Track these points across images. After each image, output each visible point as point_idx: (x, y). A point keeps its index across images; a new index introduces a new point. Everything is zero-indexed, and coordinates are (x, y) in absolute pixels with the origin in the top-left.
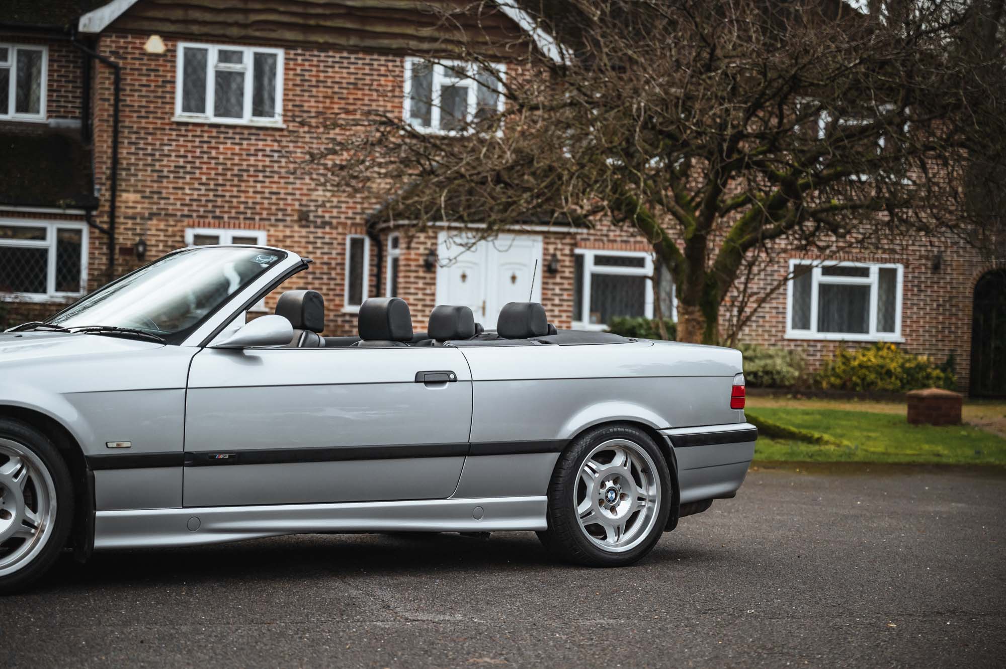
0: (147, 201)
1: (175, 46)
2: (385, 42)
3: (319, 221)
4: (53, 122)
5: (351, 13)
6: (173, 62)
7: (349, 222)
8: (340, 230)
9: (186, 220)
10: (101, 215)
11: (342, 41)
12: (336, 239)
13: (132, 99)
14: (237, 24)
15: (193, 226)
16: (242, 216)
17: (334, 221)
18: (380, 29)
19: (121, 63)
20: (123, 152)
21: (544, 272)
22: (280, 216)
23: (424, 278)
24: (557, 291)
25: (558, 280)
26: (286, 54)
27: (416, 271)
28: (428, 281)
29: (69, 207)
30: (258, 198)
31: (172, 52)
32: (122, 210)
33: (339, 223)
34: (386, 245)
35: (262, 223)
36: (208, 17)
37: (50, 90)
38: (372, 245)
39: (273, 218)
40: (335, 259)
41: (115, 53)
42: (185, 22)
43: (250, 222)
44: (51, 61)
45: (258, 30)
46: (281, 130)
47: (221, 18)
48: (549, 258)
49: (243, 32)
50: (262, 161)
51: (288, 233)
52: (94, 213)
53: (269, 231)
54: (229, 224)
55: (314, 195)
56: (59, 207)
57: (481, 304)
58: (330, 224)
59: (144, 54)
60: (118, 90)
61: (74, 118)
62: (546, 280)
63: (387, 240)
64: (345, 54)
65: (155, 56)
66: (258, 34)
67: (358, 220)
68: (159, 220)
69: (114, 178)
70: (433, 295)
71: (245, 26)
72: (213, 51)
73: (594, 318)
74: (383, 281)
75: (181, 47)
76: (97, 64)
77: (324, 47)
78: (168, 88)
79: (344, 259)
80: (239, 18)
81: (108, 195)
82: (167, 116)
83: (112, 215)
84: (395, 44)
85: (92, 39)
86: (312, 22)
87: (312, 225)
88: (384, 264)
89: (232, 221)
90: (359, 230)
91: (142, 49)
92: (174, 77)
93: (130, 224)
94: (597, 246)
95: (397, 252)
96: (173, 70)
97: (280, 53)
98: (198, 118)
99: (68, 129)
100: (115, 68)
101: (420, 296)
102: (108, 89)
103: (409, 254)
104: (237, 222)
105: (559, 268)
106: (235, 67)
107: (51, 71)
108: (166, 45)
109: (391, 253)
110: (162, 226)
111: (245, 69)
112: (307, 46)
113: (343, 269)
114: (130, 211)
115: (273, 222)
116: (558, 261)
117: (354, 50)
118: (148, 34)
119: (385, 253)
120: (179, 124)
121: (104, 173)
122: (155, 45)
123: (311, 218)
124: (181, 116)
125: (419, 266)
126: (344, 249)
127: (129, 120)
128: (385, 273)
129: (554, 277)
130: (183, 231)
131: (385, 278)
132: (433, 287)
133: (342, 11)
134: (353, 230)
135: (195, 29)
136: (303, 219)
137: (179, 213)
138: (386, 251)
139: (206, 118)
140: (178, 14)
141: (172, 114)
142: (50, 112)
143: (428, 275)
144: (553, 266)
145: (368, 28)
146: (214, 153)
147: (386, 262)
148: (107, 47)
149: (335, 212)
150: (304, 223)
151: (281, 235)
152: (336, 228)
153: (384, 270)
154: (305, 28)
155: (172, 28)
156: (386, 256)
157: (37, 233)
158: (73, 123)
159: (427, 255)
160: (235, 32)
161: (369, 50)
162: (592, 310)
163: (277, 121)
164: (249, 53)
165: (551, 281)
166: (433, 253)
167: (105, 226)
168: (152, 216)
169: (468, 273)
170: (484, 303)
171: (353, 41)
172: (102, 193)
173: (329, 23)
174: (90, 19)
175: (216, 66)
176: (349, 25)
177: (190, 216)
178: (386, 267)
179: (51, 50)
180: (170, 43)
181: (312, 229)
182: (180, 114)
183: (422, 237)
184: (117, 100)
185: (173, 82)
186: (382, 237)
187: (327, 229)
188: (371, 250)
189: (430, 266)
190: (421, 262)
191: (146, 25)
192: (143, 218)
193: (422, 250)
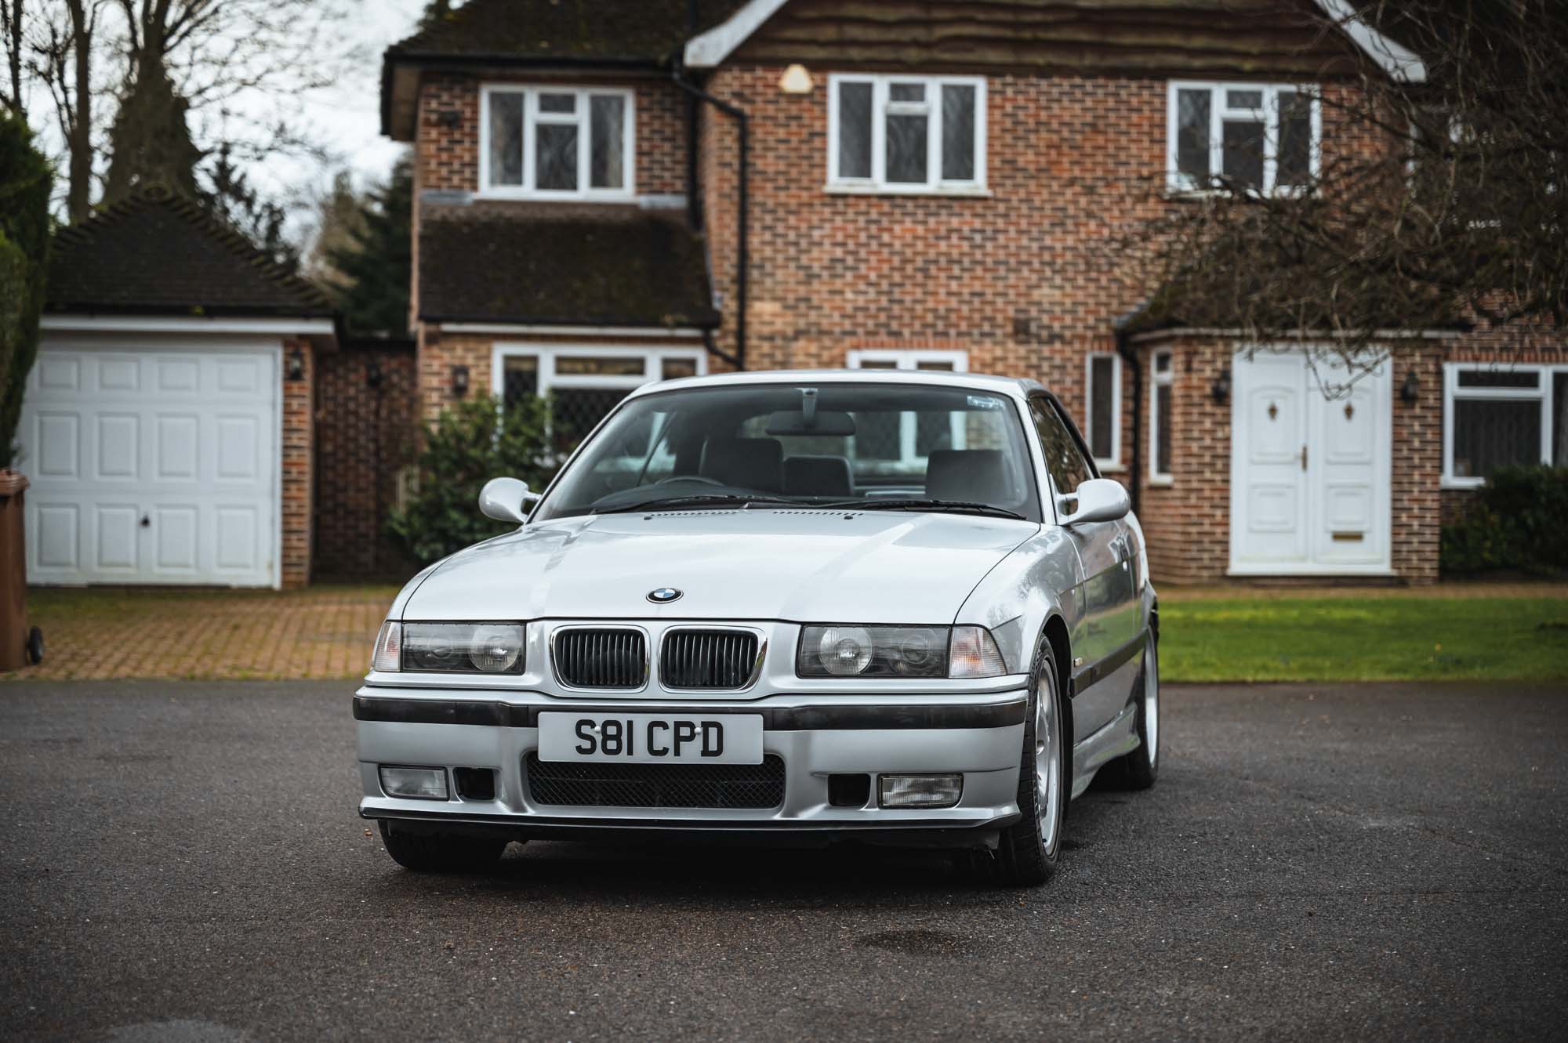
0: (790, 312)
1: (825, 80)
2: (1138, 60)
3: (1044, 334)
4: (644, 201)
5: (1086, 18)
6: (823, 104)
7: (1090, 334)
8: (1077, 346)
9: (848, 341)
10: (724, 336)
11: (1073, 61)
12: (1070, 359)
13: (766, 162)
14: (916, 43)
15: (857, 347)
16: (929, 331)
17: (1068, 334)
18: (1129, 39)
19: (747, 109)
20: (754, 241)
21: (1395, 399)
22: (986, 328)
23: (1213, 415)
24: (1417, 428)
25: (1418, 411)
26: (990, 84)
27: (1201, 405)
28: (1219, 418)
29: (680, 325)
30: (954, 303)
31: (821, 89)
32: (755, 327)
33: (1075, 337)
34: (1148, 367)
35: (961, 339)
36: (873, 34)
37: (640, 153)
38: (1125, 367)
39: (976, 331)
40: (1070, 390)
41: (738, 95)
42: (842, 43)
43: (942, 339)
44: (640, 109)
45: (946, 51)
46: (984, 199)
47: (892, 35)
48: (1403, 378)
49: (924, 55)
50: (957, 246)
51: (999, 352)
52: (716, 333)
53: (969, 350)
54: (911, 342)
55: (1036, 294)
56: (664, 325)
57: (1300, 451)
58: (1061, 338)
59: (780, 93)
60: (744, 148)
61: (675, 193)
62: (1398, 412)
63: (1148, 359)
64: (1078, 81)
65: (797, 98)
66: (947, 56)
67: (1103, 329)
68: (810, 340)
69: (742, 280)
70: (1228, 439)
71: (927, 45)
72: (881, 85)
73: (1461, 468)
74: (1144, 421)
75: (835, 80)
76: (711, 111)
77: (1045, 72)
78: (817, 143)
79: (1082, 389)
80: (920, 34)
81: (732, 306)
82: (815, 186)
83: (741, 335)
84: (1152, 61)
85: (702, 76)
86: (1027, 34)
87: (1034, 340)
88: (1144, 395)
89: (916, 339)
90: (1105, 345)
91: (776, 86)
92: (825, 126)
93: (766, 347)
94: (1463, 356)
95: (1167, 377)
96: (824, 117)
97: (980, 84)
98: (860, 186)
99: (668, 211)
100: (739, 118)
101: (1208, 442)
102: (730, 149)
103: (1190, 379)
104: (922, 339)
105: (1420, 394)
106: (913, 108)
107: (639, 125)
108: (813, 79)
109: (1156, 379)
110: (813, 348)
111: (929, 109)
112: (1020, 71)
113: (1082, 404)
114: (766, 330)
115: (976, 337)
116: (1417, 382)
117: (1090, 73)
118: (783, 64)
119: (1145, 379)
120: (835, 196)
121: (726, 274)
122: (796, 79)
123: (1033, 328)
124: (837, 185)
125: (1205, 397)
126: (1083, 375)
127: (762, 194)
128: (1148, 408)
129: (1413, 407)
130: (843, 356)
131: (1148, 417)
132: (1227, 429)
133: (1072, 16)
134: (1096, 345)
135: (855, 53)
136: (1021, 330)
137: (837, 330)
138: (1148, 375)
139: (874, 186)
140: (830, 32)
141: (823, 181)
142: (641, 187)
143: (1219, 411)
144: (1411, 390)
145: (1112, 39)
146: (886, 237)
147: (1148, 391)
148: (725, 87)
149: (1068, 320)
150: (1022, 337)
151: (988, 357)
152: (1070, 343)
153: (1144, 404)
154: (1017, 45)
155: (820, 53)
156: (1148, 384)
157: (633, 366)
158: (673, 201)
159: (1217, 380)
160: (912, 55)
161: (1113, 73)
162: (1457, 456)
163: (978, 184)
164: (934, 86)
165: (1406, 413)
166: (1226, 376)
167: (731, 353)
168: (798, 334)
169: (1279, 404)
170: (1305, 449)
171: (1089, 60)
172: (724, 302)
173: (1052, 35)
174: (702, 47)
175: (887, 108)
176: (1084, 36)
177: (853, 333)
178: (1148, 400)
179: (639, 94)
180: (818, 77)
181: (1034, 346)
182: (835, 182)
183: (1208, 352)
184: (744, 164)
185: (823, 134)
186: (1140, 355)
187: (1058, 345)
188: (1124, 375)
189: (1221, 396)
190: (1208, 390)
191: (783, 51)
192: (785, 338)
193: (1208, 372)
